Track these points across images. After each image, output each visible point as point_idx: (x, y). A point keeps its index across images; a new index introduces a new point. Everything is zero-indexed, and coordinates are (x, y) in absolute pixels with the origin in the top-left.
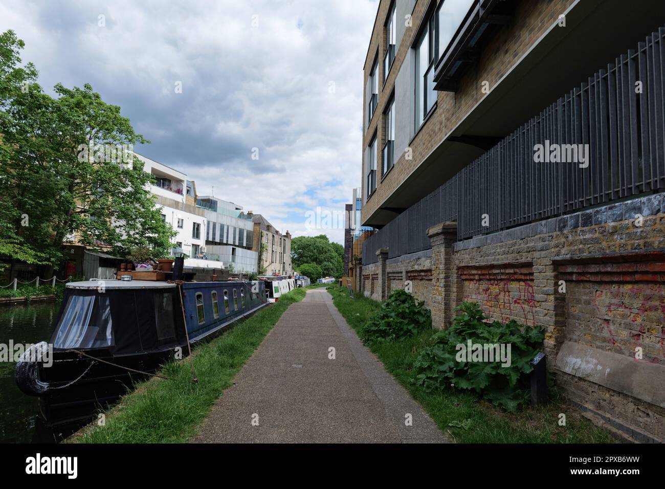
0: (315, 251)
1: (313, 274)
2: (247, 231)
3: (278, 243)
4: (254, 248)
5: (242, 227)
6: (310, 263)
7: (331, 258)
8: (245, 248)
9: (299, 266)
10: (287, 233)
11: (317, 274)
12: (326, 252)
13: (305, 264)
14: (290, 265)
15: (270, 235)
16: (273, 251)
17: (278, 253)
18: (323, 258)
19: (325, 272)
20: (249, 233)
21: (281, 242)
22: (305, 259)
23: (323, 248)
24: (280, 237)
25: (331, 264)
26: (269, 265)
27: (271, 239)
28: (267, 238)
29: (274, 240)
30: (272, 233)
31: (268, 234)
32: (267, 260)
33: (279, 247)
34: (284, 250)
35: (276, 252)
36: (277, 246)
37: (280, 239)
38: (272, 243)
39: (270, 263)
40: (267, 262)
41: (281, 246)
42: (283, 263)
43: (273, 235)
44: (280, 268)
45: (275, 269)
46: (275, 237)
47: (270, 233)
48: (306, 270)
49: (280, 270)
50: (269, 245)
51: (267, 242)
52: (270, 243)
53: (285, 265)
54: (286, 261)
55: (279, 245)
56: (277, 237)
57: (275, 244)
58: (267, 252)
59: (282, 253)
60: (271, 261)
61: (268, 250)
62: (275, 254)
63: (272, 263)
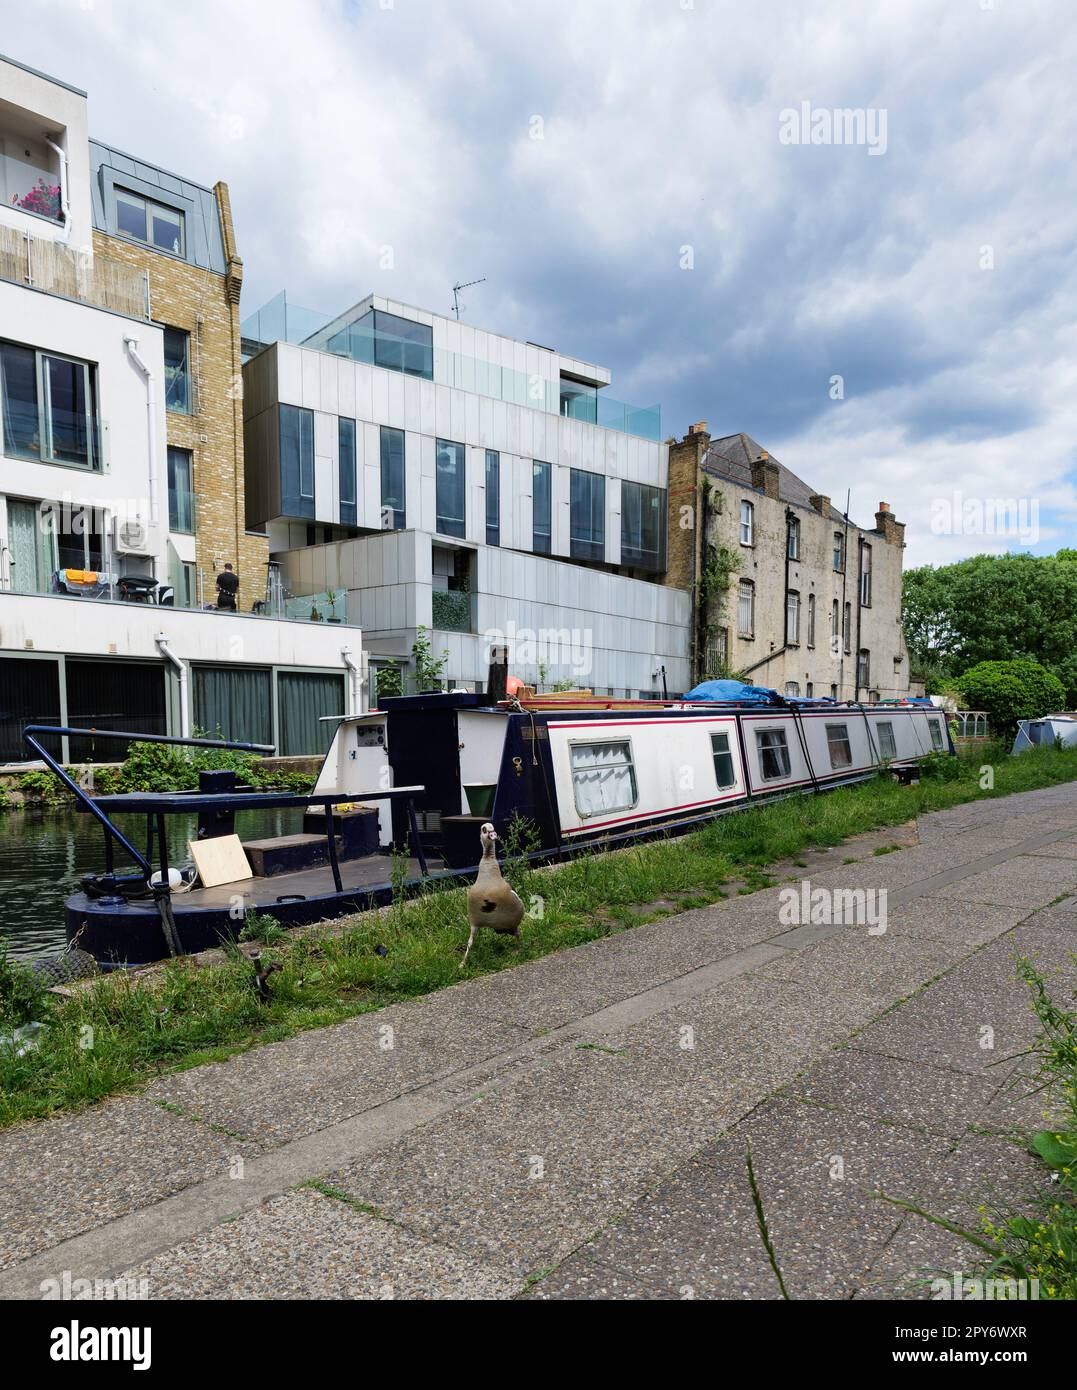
0: (1036, 603)
2: (627, 486)
3: (822, 552)
4: (673, 574)
5: (592, 463)
6: (1009, 658)
8: (614, 569)
9: (961, 673)
10: (883, 516)
13: (985, 663)
14: (897, 661)
15: (771, 514)
16: (790, 592)
17: (825, 607)
20: (637, 498)
21: (841, 555)
22: (988, 644)
24: (835, 527)
26: (767, 660)
27: (776, 531)
28: (750, 524)
29: (798, 540)
30: (786, 502)
31: (752, 505)
32: (752, 636)
33: (830, 575)
34: (860, 591)
35: (812, 596)
36: (815, 567)
37: (839, 536)
38: (783, 551)
39: (772, 649)
40: (751, 643)
41: (844, 574)
42: (857, 654)
43: (789, 515)
44: (842, 677)
45: (810, 681)
46: (802, 524)
47: (773, 502)
48: (986, 686)
49: (842, 685)
50: (763, 561)
51: (749, 543)
52: (769, 550)
53: (868, 660)
54: (877, 644)
55: (832, 567)
56: (813, 523)
57: (802, 558)
58: (754, 595)
59: (848, 604)
60: (783, 638)
61: (758, 585)
62: (805, 606)
63: (790, 651)
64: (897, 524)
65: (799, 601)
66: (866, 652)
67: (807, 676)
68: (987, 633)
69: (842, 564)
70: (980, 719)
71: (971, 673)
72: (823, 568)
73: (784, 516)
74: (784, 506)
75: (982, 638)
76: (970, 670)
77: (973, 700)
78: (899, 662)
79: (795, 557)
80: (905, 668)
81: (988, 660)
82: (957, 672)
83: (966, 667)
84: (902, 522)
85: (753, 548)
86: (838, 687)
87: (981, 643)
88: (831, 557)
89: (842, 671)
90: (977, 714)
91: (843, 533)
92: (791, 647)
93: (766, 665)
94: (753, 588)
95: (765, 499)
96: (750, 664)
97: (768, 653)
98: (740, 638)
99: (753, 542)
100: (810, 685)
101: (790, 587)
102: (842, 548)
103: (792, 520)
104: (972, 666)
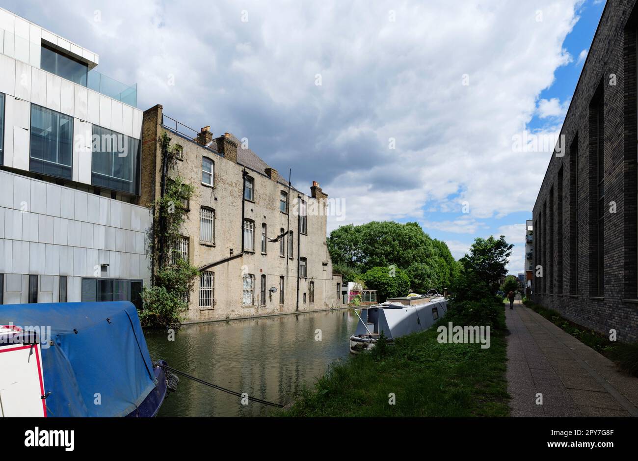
0: (397, 242)
1: (391, 286)
4: (144, 197)
5: (58, 105)
6: (386, 266)
7: (428, 256)
10: (314, 188)
11: (399, 285)
12: (417, 246)
13: (375, 268)
14: (324, 264)
15: (230, 170)
16: (246, 220)
17: (274, 231)
18: (411, 255)
19: (416, 281)
21: (286, 204)
22: (377, 259)
23: (410, 238)
24: (281, 188)
25: (427, 267)
26: (228, 260)
27: (234, 181)
28: (212, 173)
29: (253, 190)
30: (242, 165)
31: (213, 162)
32: (214, 244)
33: (278, 214)
34: (299, 225)
35: (264, 225)
36: (267, 208)
37: (284, 193)
38: (241, 194)
39: (231, 253)
40: (212, 248)
41: (288, 215)
42: (298, 260)
43: (245, 174)
44: (288, 272)
45: (263, 273)
46: (255, 181)
47: (232, 164)
48: (375, 278)
49: (287, 276)
50: (222, 198)
51: (212, 185)
52: (229, 192)
53: (306, 263)
54: (312, 255)
55: (279, 210)
56: (264, 182)
57: (255, 201)
58: (215, 218)
59: (292, 232)
60: (241, 247)
61: (218, 212)
62: (259, 230)
63: (247, 255)
64: (322, 193)
65: (254, 226)
66: (304, 259)
67: (261, 270)
68: (377, 254)
69: (287, 209)
70: (373, 293)
71: (369, 272)
72: (273, 209)
73: (241, 174)
74: (242, 168)
75: (374, 257)
76: (369, 270)
77: (369, 284)
78: (326, 265)
79: (252, 200)
80: (330, 267)
81: (377, 266)
82: (364, 271)
83: (368, 269)
84: (326, 193)
85: (213, 188)
86: (285, 278)
87: (373, 258)
88: (278, 204)
89: (287, 268)
90: (371, 291)
91: (288, 193)
92: (247, 253)
93: (226, 263)
94: (215, 213)
95: (225, 160)
96: (212, 261)
97: (228, 256)
98: (201, 245)
99: (214, 184)
100: (264, 276)
101: (245, 217)
102: (287, 200)
103: (247, 178)
104: (370, 269)
